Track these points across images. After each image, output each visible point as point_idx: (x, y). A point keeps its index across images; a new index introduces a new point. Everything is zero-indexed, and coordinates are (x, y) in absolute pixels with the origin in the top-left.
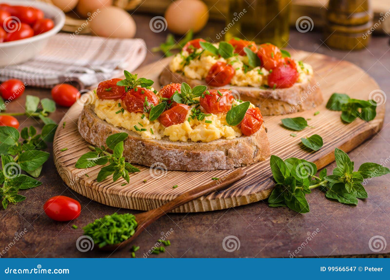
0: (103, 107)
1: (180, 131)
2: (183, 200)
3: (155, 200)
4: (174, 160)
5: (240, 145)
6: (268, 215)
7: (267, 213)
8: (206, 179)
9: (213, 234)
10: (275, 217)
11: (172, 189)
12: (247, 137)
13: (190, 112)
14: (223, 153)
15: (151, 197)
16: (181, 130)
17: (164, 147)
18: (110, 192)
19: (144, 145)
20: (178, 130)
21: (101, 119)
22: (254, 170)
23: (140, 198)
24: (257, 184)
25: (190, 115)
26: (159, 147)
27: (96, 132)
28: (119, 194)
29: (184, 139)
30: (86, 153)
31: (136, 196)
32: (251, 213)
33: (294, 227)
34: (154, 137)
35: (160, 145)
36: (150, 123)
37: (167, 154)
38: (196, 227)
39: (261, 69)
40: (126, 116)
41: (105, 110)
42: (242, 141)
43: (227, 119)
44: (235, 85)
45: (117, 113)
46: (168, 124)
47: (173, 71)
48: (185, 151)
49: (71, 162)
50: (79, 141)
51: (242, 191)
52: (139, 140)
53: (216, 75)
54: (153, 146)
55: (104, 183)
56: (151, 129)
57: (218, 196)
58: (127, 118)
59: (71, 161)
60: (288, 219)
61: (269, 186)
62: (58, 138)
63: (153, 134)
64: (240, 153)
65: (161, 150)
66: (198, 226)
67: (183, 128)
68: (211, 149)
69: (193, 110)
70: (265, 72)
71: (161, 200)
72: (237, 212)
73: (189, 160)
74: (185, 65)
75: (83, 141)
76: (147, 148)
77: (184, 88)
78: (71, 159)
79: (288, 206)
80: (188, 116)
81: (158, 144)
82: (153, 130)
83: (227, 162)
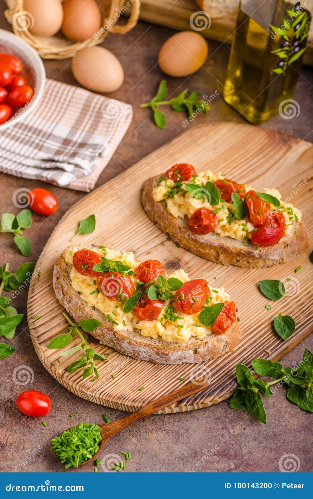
0: (79, 280)
1: (151, 331)
2: (146, 414)
3: (121, 404)
4: (143, 354)
5: (209, 345)
6: (227, 420)
7: (227, 417)
8: (172, 377)
9: (172, 446)
10: (233, 423)
11: (138, 392)
12: (217, 337)
13: (163, 312)
14: (191, 352)
15: (118, 402)
16: (153, 329)
17: (135, 343)
18: (79, 388)
19: (115, 336)
20: (149, 330)
21: (76, 291)
22: (221, 366)
23: (107, 400)
24: (220, 389)
25: (163, 315)
26: (130, 342)
27: (70, 302)
28: (88, 393)
29: (155, 337)
30: (60, 322)
31: (104, 398)
32: (212, 416)
33: (248, 442)
34: (125, 329)
35: (131, 340)
36: (123, 313)
37: (137, 349)
38: (157, 433)
39: (247, 223)
40: (101, 299)
41: (80, 284)
42: (213, 341)
43: (200, 318)
44: (218, 234)
45: (91, 294)
46: (140, 319)
47: (155, 201)
48: (155, 350)
49: (44, 338)
50: (53, 303)
51: (205, 399)
52: (111, 330)
53: (198, 226)
54: (124, 339)
55: (74, 375)
56: (124, 321)
57: (181, 405)
58: (102, 300)
59: (44, 335)
60: (244, 429)
61: (231, 390)
62: (32, 298)
63: (125, 325)
64: (208, 350)
65: (132, 345)
66: (159, 432)
67: (155, 327)
68: (180, 349)
69: (167, 310)
70: (250, 227)
71: (127, 405)
72: (196, 414)
73: (158, 357)
74: (169, 197)
75: (57, 303)
76: (118, 339)
77: (161, 281)
78: (44, 333)
79: (248, 409)
80: (161, 316)
81: (128, 339)
82: (126, 321)
83: (195, 358)
